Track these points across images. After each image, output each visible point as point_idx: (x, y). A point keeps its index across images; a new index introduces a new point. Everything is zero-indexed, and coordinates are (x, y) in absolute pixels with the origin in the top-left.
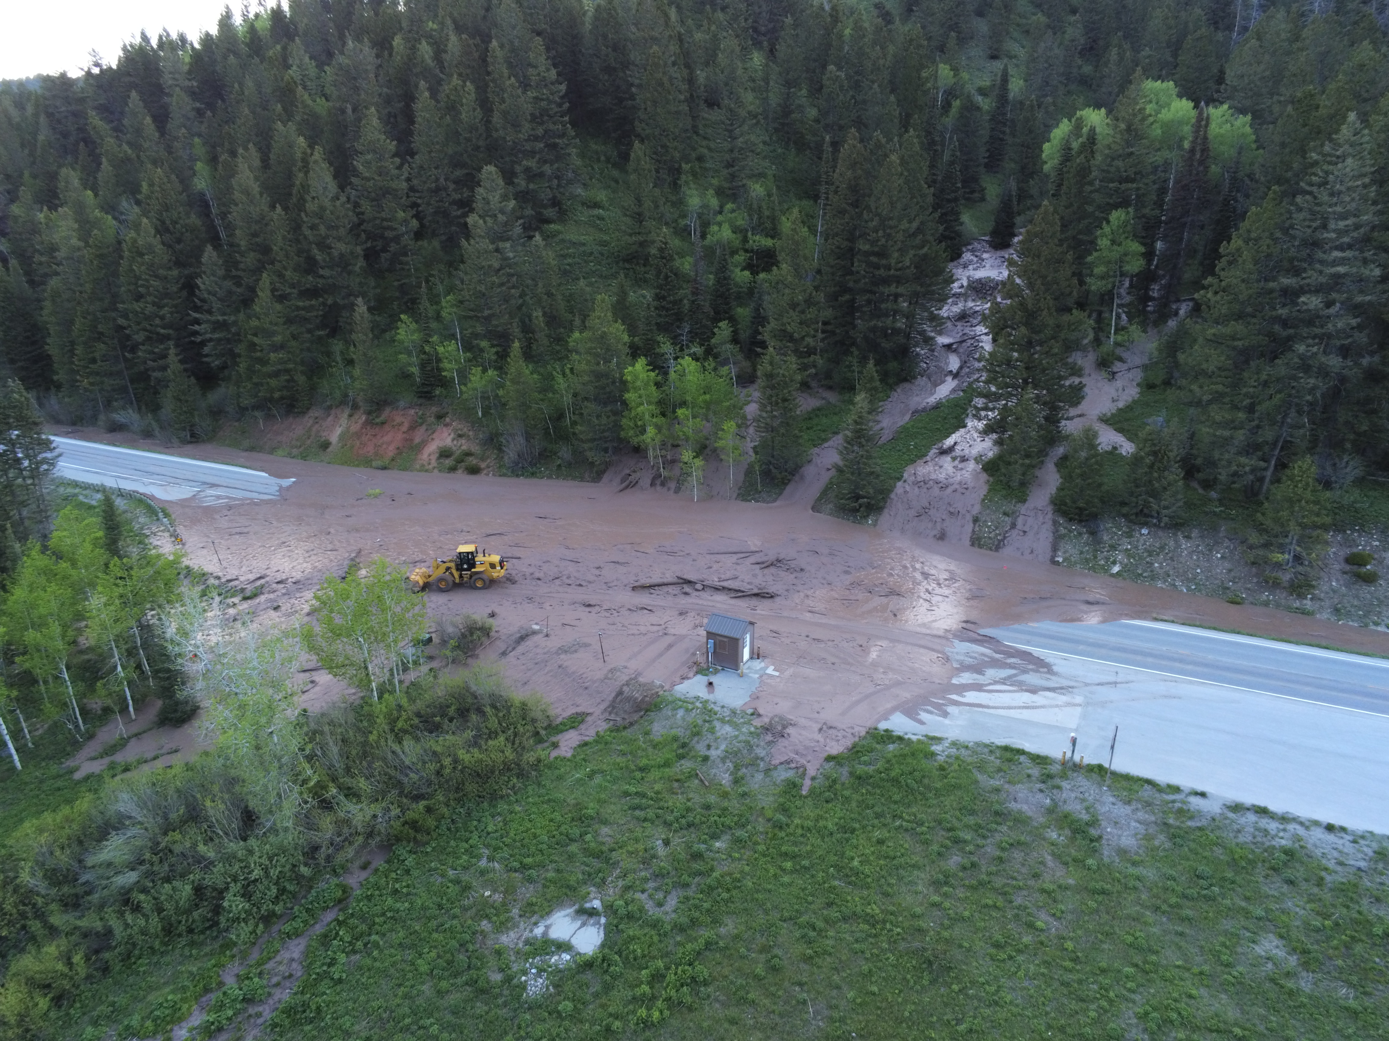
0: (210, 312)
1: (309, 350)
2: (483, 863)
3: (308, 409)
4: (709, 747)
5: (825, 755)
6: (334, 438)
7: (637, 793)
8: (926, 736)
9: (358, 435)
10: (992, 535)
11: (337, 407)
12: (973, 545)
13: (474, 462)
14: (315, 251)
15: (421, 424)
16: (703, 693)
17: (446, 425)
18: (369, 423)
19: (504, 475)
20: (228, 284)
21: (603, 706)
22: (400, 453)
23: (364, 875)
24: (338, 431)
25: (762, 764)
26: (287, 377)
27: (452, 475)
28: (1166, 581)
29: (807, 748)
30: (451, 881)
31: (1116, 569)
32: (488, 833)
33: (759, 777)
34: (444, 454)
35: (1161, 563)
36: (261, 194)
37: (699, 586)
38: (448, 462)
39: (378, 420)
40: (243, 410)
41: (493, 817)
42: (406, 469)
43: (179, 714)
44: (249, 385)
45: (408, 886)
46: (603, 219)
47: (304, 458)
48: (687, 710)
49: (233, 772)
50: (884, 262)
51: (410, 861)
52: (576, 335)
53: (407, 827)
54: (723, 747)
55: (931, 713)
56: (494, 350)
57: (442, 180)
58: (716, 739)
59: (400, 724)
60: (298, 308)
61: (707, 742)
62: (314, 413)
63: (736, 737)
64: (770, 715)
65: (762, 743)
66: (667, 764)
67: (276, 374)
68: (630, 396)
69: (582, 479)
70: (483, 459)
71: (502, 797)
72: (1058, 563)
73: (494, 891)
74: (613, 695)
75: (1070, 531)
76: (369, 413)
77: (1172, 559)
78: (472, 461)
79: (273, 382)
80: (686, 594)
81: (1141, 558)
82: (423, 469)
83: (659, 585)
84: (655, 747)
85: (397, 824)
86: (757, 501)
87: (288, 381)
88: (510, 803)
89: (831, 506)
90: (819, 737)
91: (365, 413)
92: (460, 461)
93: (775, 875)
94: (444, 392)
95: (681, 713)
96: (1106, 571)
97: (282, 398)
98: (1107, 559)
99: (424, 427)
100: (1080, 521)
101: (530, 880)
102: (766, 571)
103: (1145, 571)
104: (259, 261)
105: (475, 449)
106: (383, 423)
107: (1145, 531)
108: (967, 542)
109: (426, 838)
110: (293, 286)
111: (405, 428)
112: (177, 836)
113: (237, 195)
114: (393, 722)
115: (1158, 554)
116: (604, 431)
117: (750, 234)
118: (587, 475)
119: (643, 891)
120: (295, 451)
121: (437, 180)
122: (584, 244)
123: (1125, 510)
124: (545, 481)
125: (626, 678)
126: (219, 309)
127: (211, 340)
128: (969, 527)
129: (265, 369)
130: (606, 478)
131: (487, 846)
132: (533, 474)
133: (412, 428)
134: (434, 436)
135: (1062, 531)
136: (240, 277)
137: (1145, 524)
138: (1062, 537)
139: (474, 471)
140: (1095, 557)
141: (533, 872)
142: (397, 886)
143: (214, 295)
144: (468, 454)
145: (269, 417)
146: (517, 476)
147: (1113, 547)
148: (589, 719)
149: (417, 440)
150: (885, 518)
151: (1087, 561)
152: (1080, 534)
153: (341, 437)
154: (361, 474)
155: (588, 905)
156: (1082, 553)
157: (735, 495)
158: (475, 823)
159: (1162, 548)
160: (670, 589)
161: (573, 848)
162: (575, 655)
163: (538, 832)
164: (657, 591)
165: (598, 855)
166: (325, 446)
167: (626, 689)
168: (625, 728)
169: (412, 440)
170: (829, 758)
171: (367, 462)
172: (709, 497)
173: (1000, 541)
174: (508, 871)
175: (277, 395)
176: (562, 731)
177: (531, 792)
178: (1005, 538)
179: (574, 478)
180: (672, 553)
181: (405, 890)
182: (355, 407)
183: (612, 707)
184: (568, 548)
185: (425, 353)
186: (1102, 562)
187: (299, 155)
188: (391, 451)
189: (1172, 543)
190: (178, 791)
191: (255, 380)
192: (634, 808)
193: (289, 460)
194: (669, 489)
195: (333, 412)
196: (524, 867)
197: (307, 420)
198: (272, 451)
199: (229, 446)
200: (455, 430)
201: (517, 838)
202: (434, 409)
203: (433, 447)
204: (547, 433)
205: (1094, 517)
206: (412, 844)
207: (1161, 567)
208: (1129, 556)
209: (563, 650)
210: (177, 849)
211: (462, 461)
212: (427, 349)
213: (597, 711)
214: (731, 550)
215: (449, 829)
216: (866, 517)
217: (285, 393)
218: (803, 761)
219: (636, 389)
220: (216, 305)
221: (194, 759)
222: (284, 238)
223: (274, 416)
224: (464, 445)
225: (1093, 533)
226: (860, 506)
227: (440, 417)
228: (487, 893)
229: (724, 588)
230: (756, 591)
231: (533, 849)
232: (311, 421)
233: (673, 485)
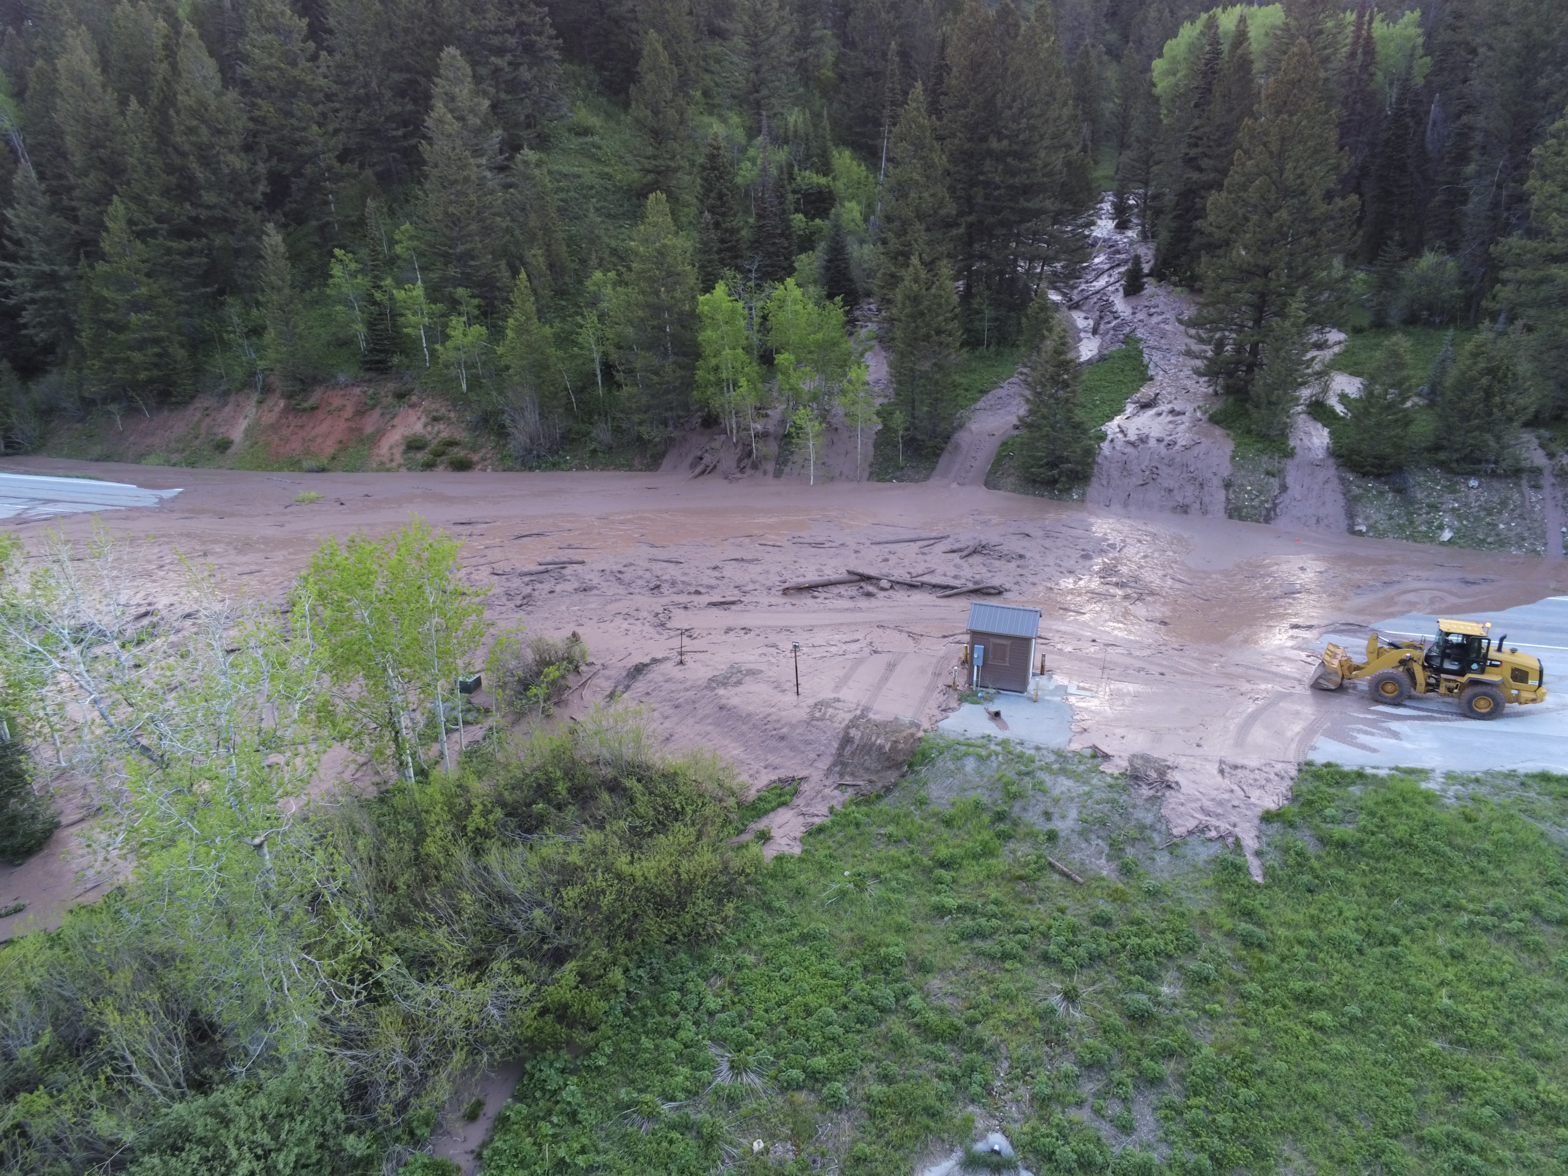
0: (29, 259)
1: (188, 314)
2: (724, 1079)
3: (193, 397)
4: (1048, 816)
5: (1259, 812)
6: (237, 434)
7: (960, 907)
8: (1397, 769)
9: (274, 427)
10: (1256, 503)
11: (239, 391)
12: (1231, 517)
13: (462, 454)
14: (194, 165)
15: (373, 407)
16: (990, 728)
17: (413, 406)
18: (292, 410)
19: (510, 469)
20: (56, 220)
21: (825, 763)
22: (345, 449)
23: (476, 1133)
24: (243, 424)
25: (1156, 837)
26: (156, 350)
27: (428, 473)
28: (1520, 547)
29: (1220, 803)
30: (673, 1127)
31: (1447, 535)
32: (711, 1014)
33: (1163, 859)
34: (414, 445)
35: (1508, 524)
36: (104, 86)
37: (884, 583)
38: (421, 456)
39: (305, 405)
40: (88, 404)
41: (706, 979)
42: (355, 469)
43: (18, 840)
44: (97, 364)
45: (583, 1151)
46: (600, 148)
47: (192, 465)
48: (981, 759)
49: (159, 943)
50: (1026, 165)
51: (572, 1092)
52: (598, 275)
53: (549, 1018)
54: (1073, 814)
55: (1373, 734)
56: (476, 301)
57: (374, 85)
58: (1056, 801)
59: (476, 820)
60: (169, 251)
61: (1040, 808)
62: (202, 402)
63: (1089, 794)
64: (1126, 755)
65: (1140, 802)
66: (987, 852)
67: (141, 345)
68: (707, 335)
69: (630, 467)
70: (474, 450)
71: (709, 938)
72: (1360, 533)
73: (772, 1137)
74: (836, 745)
75: (1368, 490)
76: (290, 396)
77: (1522, 517)
78: (459, 453)
79: (137, 357)
80: (869, 595)
81: (1477, 519)
82: (382, 468)
83: (824, 585)
84: (948, 823)
85: (528, 1014)
86: (900, 480)
87: (159, 355)
88: (727, 949)
89: (1012, 479)
90: (1226, 783)
91: (283, 396)
92: (438, 454)
93: (1312, 1040)
94: (406, 361)
95: (970, 764)
96: (1432, 540)
97: (151, 381)
98: (1430, 523)
99: (377, 412)
100: (1378, 476)
101: (835, 1104)
102: (971, 560)
103: (1488, 535)
104: (105, 183)
105: (461, 435)
106: (313, 409)
107: (1473, 483)
108: (1222, 514)
109: (589, 1038)
110: (159, 219)
111: (349, 412)
112: (40, 1099)
113: (64, 83)
114: (460, 817)
115: (1500, 512)
116: (667, 392)
117: (796, 168)
118: (636, 462)
119: (1080, 1104)
120: (175, 457)
121: (366, 85)
122: (579, 177)
123: (1442, 456)
124: (574, 473)
125: (849, 717)
126: (42, 255)
127: (33, 301)
128: (1221, 495)
129: (122, 337)
130: (667, 462)
131: (720, 1041)
132: (555, 466)
133: (361, 412)
134: (396, 421)
135: (1356, 491)
136: (74, 209)
137: (1474, 474)
138: (1356, 499)
139: (462, 466)
140: (1412, 522)
141: (839, 1087)
142: (562, 1153)
143: (35, 234)
144: (452, 443)
145: (132, 411)
146: (531, 469)
147: (1434, 507)
148: (805, 787)
149: (369, 429)
150: (1094, 489)
151: (1401, 527)
152: (1381, 493)
153: (248, 433)
154: (284, 479)
155: (980, 1147)
156: (1391, 518)
157: (866, 475)
158: (676, 995)
159: (1504, 503)
160: (842, 589)
161: (896, 1025)
162: (741, 688)
163: (812, 1000)
164: (821, 594)
165: (953, 1036)
166: (223, 446)
167: (853, 732)
168: (879, 797)
169: (360, 430)
170: (1267, 818)
171: (294, 465)
172: (828, 477)
173: (1268, 510)
174: (783, 1090)
175: (143, 376)
176: (766, 812)
177: (760, 926)
178: (1275, 505)
179: (618, 467)
180: (819, 545)
181: (581, 1161)
182: (267, 390)
183: (841, 763)
184: (653, 546)
185: (375, 303)
186: (1423, 528)
187: (159, 42)
188: (330, 447)
189: (1516, 496)
190: (34, 993)
191: (107, 355)
192: (967, 936)
193: (167, 468)
194: (765, 473)
195: (232, 398)
196: (814, 1077)
197: (193, 413)
198: (139, 458)
199: (69, 456)
200: (427, 412)
201: (774, 1017)
202: (392, 386)
203: (395, 437)
204: (569, 409)
205: (1399, 469)
206: (565, 1055)
207: (1510, 529)
208: (1460, 517)
209: (714, 683)
210: (39, 1128)
211: (443, 453)
212: (378, 296)
213: (816, 775)
214: (905, 537)
215: (627, 1013)
216: (1068, 490)
217: (156, 373)
218: (1224, 826)
219: (716, 327)
220: (38, 249)
221: (61, 921)
222: (144, 146)
223: (138, 411)
224: (445, 432)
225: (1399, 491)
226: (1060, 474)
227: (400, 396)
228: (758, 1145)
229: (923, 584)
230: (971, 586)
231: (817, 1036)
232: (198, 415)
233: (770, 467)
